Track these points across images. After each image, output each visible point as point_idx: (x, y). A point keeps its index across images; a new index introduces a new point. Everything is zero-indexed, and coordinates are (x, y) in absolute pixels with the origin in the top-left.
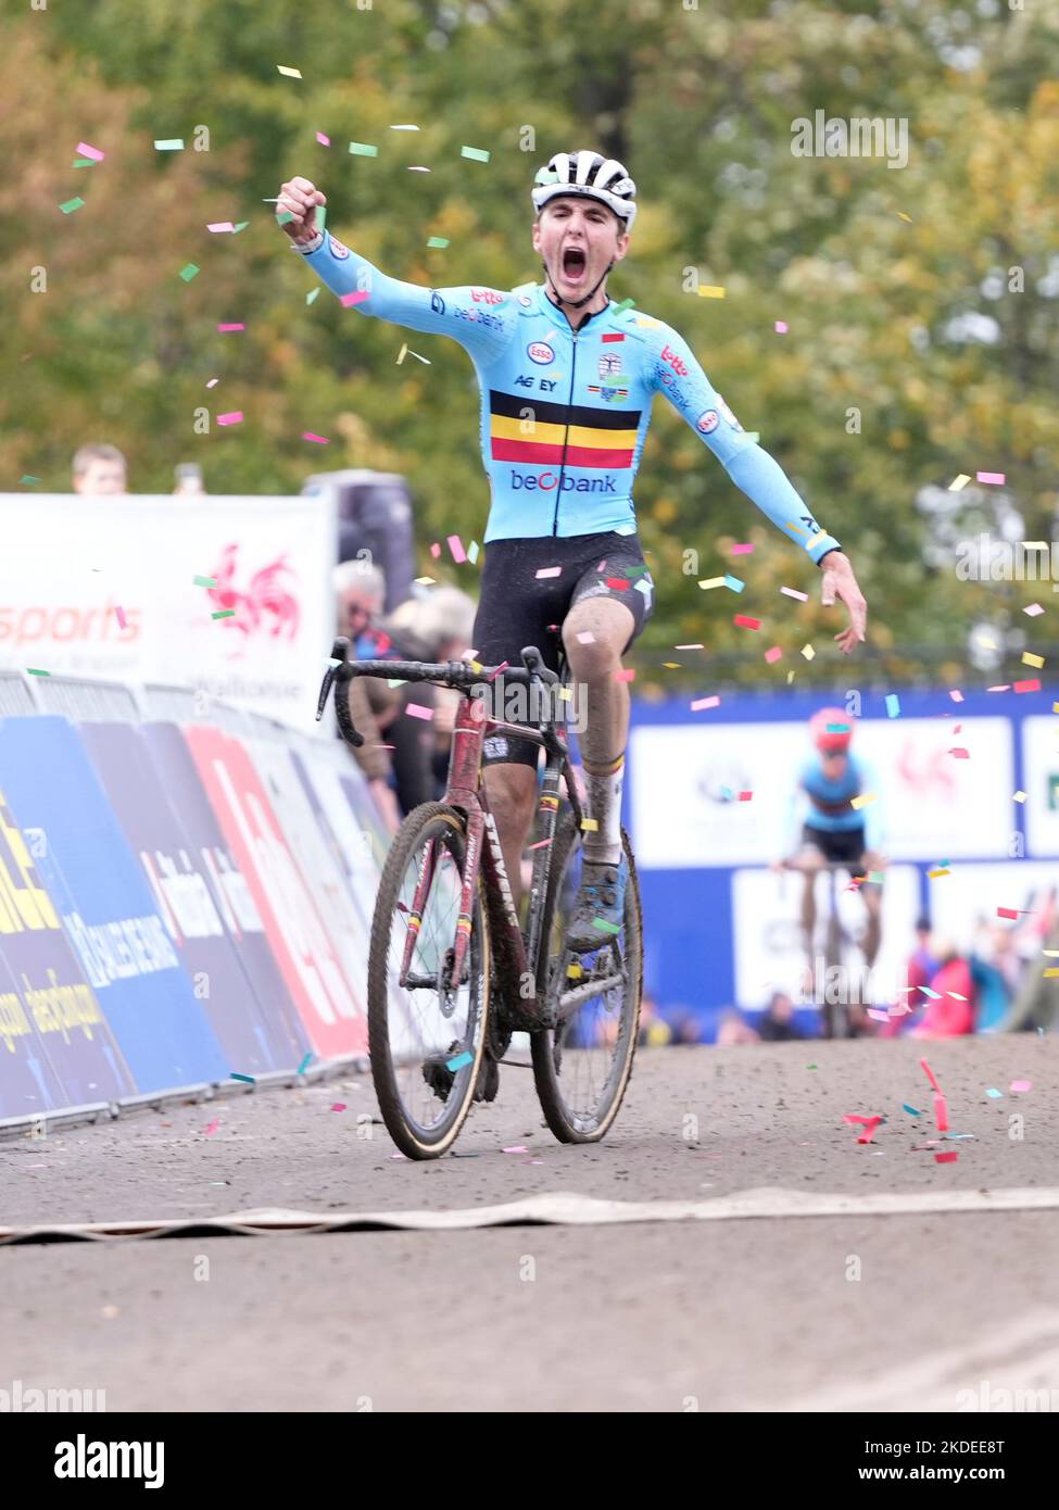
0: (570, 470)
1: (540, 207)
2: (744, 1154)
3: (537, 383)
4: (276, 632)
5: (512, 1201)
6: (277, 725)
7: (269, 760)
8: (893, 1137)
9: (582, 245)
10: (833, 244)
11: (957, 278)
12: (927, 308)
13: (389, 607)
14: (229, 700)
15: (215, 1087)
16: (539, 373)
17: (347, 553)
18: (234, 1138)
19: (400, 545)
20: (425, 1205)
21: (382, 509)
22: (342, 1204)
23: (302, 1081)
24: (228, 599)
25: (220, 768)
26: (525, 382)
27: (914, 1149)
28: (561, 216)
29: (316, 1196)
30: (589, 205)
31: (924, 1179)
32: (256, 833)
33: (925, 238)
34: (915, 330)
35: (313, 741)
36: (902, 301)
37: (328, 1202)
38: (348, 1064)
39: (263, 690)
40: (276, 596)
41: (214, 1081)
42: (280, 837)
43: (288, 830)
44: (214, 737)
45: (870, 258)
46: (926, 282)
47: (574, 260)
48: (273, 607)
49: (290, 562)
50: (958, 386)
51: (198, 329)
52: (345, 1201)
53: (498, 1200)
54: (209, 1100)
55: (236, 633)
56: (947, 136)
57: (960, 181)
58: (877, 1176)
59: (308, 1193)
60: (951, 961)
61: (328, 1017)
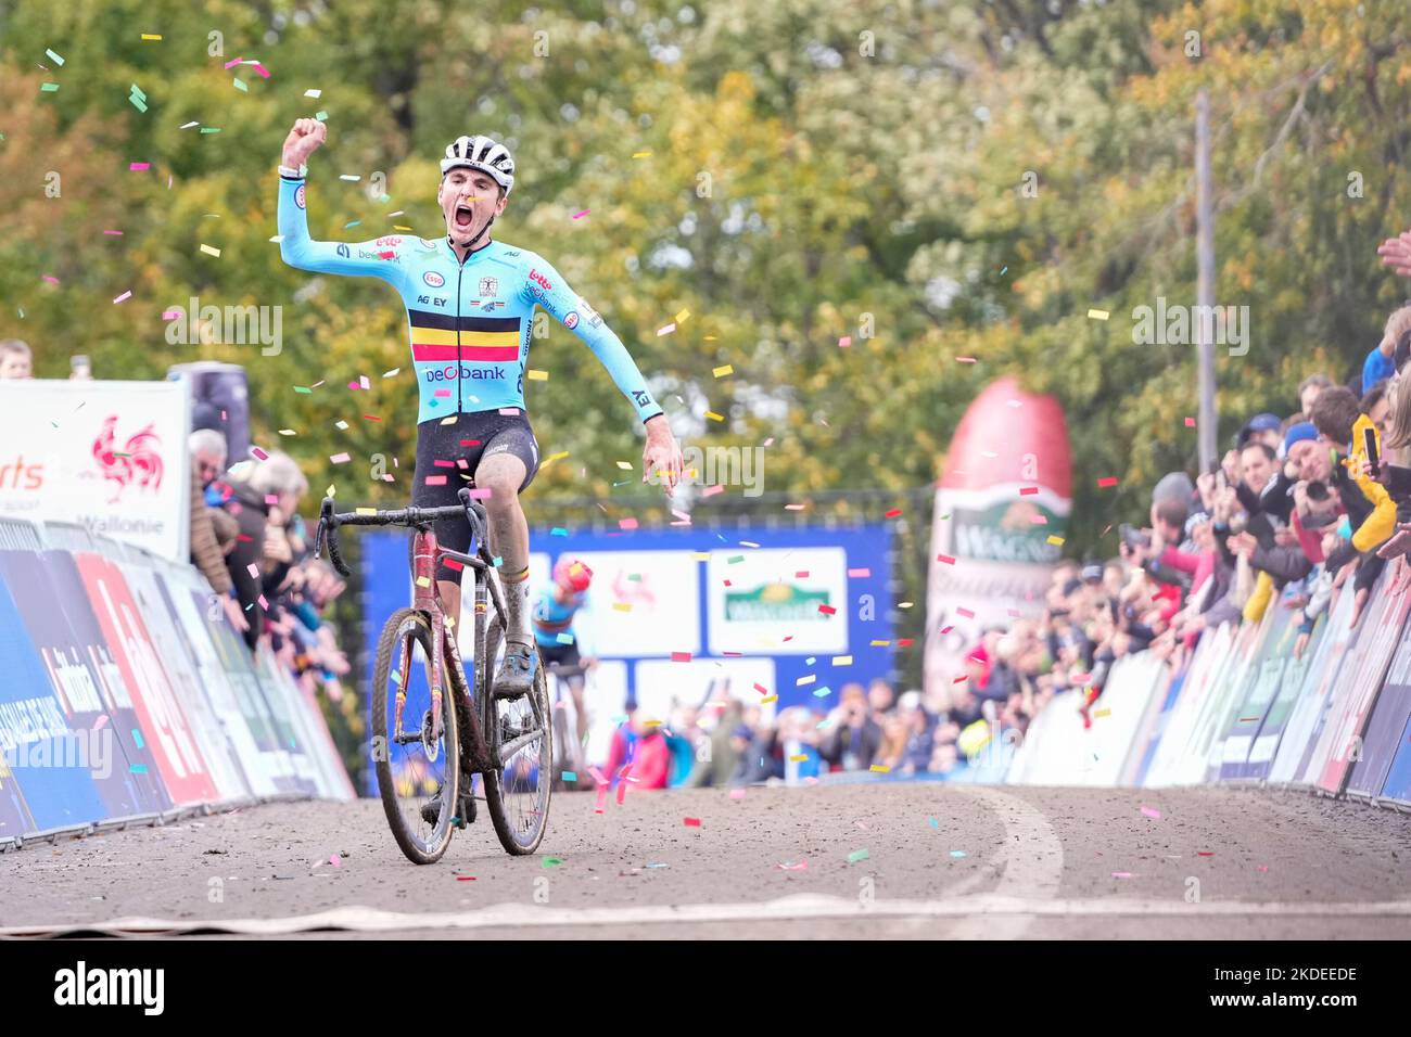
0: (464, 363)
1: (445, 173)
2: (494, 878)
3: (432, 301)
4: (145, 483)
5: (320, 912)
6: (144, 553)
7: (138, 579)
8: (606, 866)
9: (470, 204)
10: (568, 194)
11: (661, 219)
12: (638, 241)
13: (228, 464)
14: (109, 534)
15: (96, 825)
16: (432, 294)
17: (201, 423)
18: (108, 864)
19: (240, 417)
20: (253, 915)
21: (226, 391)
22: (190, 914)
23: (161, 822)
24: (109, 459)
25: (101, 584)
26: (422, 300)
27: (622, 874)
28: (458, 182)
29: (171, 908)
30: (479, 176)
31: (628, 898)
32: (129, 634)
33: (637, 190)
34: (629, 258)
35: (172, 565)
36: (620, 236)
37: (180, 913)
38: (195, 808)
39: (135, 527)
40: (145, 456)
41: (94, 821)
42: (146, 636)
43: (152, 633)
44: (98, 561)
45: (596, 204)
46: (637, 222)
47: (463, 214)
48: (143, 463)
49: (155, 431)
50: (662, 303)
51: (89, 253)
52: (192, 911)
53: (308, 911)
54: (91, 835)
55: (114, 484)
56: (655, 113)
57: (664, 147)
58: (593, 895)
59: (165, 906)
60: (650, 736)
61: (181, 773)
